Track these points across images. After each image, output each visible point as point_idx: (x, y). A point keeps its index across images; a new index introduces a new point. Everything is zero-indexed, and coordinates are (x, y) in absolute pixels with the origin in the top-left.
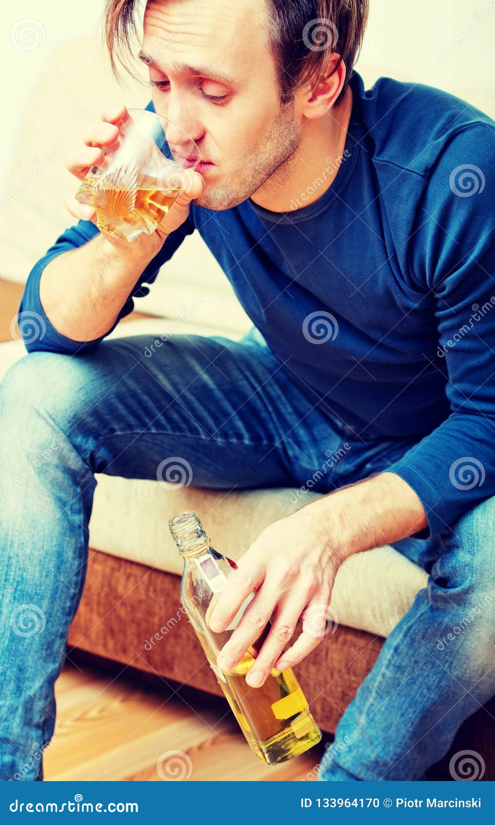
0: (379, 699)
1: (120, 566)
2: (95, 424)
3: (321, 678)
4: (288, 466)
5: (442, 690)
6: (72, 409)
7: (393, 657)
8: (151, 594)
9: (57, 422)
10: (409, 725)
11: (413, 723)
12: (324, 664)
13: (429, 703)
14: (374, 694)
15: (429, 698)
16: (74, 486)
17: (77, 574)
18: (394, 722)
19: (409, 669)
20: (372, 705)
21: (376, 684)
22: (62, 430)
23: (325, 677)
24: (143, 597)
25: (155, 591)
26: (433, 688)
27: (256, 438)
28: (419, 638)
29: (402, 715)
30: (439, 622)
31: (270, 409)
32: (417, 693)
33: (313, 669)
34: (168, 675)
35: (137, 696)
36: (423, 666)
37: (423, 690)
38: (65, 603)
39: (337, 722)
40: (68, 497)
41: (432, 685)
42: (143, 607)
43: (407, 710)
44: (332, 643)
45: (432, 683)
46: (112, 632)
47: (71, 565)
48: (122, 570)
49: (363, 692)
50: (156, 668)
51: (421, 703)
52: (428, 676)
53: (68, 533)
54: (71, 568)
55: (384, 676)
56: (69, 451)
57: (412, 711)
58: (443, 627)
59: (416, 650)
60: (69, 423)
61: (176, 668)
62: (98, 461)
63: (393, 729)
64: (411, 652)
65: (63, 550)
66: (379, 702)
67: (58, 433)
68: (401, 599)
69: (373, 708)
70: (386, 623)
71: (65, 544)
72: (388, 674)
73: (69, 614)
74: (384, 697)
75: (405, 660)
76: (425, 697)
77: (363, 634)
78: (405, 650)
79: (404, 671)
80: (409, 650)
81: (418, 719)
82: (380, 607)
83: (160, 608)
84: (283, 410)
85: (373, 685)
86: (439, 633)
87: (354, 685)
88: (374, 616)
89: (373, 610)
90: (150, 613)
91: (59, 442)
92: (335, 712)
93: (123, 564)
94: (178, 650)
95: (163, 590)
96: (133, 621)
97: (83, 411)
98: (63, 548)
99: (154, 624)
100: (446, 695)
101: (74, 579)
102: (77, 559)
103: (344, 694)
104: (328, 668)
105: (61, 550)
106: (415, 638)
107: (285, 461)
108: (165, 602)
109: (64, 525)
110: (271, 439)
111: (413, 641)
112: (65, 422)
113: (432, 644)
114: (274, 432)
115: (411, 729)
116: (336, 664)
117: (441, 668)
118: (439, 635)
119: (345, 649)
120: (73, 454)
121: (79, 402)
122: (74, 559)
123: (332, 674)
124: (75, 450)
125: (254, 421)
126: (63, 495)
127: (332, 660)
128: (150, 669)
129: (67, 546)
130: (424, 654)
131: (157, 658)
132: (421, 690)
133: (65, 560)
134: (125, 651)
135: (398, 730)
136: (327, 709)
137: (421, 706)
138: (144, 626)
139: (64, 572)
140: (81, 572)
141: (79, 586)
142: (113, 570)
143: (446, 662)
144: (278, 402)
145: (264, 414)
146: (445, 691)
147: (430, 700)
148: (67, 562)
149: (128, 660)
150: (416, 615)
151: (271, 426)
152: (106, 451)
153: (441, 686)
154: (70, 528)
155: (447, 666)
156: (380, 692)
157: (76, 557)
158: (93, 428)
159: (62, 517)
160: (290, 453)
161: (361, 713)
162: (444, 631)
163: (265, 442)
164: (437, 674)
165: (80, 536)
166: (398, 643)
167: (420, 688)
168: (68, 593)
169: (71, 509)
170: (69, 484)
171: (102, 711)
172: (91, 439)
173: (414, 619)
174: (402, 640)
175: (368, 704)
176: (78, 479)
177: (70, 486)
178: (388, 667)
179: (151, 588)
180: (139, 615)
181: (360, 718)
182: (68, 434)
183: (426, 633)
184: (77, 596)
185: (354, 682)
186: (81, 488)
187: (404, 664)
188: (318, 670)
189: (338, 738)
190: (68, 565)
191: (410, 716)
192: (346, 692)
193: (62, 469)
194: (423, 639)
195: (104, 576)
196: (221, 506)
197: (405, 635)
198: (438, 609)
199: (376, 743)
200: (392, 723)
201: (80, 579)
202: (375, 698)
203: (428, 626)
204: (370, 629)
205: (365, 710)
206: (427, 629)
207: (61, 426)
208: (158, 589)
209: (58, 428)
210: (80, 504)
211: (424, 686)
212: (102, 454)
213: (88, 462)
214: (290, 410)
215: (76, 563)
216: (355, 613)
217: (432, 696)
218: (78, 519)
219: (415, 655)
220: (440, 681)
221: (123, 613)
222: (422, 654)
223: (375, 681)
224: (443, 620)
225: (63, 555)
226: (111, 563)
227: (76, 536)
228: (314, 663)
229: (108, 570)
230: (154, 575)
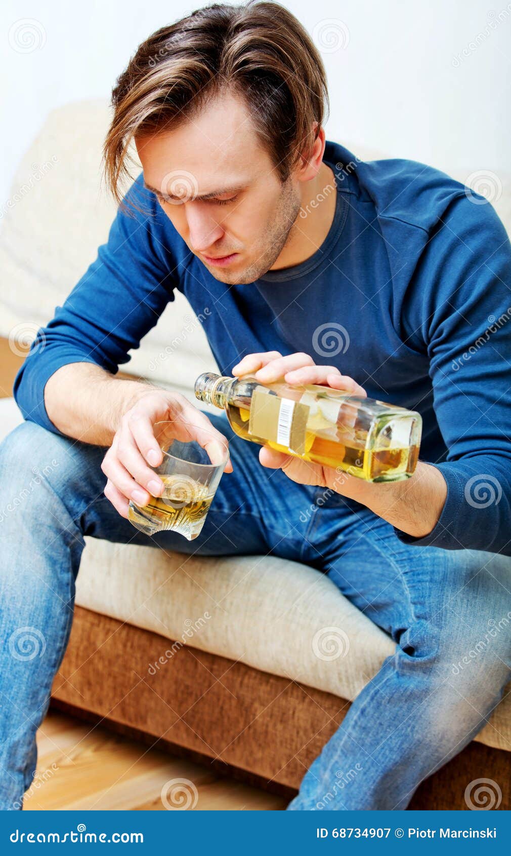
0: (344, 758)
1: (100, 622)
2: (87, 489)
3: (287, 736)
4: (264, 534)
5: (403, 751)
6: (67, 473)
7: (359, 718)
8: (128, 649)
9: (52, 484)
10: (371, 783)
11: (374, 781)
12: (290, 722)
13: (391, 763)
14: (339, 752)
15: (391, 759)
16: (64, 546)
17: (64, 629)
18: (357, 780)
19: (374, 730)
20: (337, 762)
21: (342, 743)
22: (57, 493)
23: (291, 735)
24: (121, 652)
25: (132, 647)
26: (395, 749)
27: (235, 507)
28: (385, 702)
29: (365, 774)
30: (405, 688)
31: (250, 479)
32: (379, 753)
33: (280, 727)
34: (140, 727)
35: (109, 745)
36: (387, 728)
37: (385, 752)
38: (51, 655)
39: (301, 779)
40: (59, 556)
41: (395, 746)
42: (120, 661)
43: (369, 768)
44: (299, 703)
45: (394, 745)
46: (89, 684)
47: (58, 620)
48: (102, 625)
49: (329, 750)
50: (130, 720)
51: (383, 763)
52: (391, 737)
53: (57, 589)
54: (58, 622)
55: (349, 736)
56: (62, 513)
57: (375, 770)
58: (408, 693)
59: (381, 713)
60: (63, 486)
61: (149, 721)
62: (88, 524)
63: (356, 785)
64: (376, 715)
65: (52, 606)
66: (343, 760)
67: (53, 495)
68: (366, 665)
69: (337, 766)
70: (351, 686)
71: (54, 600)
72: (354, 734)
73: (54, 666)
74: (348, 755)
75: (371, 722)
76: (387, 757)
77: (329, 695)
78: (372, 712)
79: (369, 732)
80: (374, 713)
81: (379, 778)
82: (346, 671)
83: (137, 663)
84: (260, 482)
85: (339, 744)
86: (404, 699)
87: (319, 744)
88: (340, 680)
89: (339, 674)
90: (126, 667)
91: (54, 504)
92: (299, 768)
93: (102, 619)
94: (152, 704)
95: (139, 647)
96: (110, 675)
97: (77, 476)
98: (52, 603)
99: (130, 678)
100: (407, 756)
101: (61, 633)
102: (64, 614)
103: (308, 752)
104: (294, 726)
105: (50, 605)
106: (381, 702)
107: (262, 530)
108: (141, 658)
109: (54, 582)
110: (249, 508)
111: (379, 704)
112: (59, 485)
113: (397, 709)
114: (252, 502)
115: (372, 787)
116: (302, 723)
117: (403, 732)
118: (404, 700)
119: (311, 709)
120: (66, 516)
121: (73, 467)
122: (61, 614)
123: (298, 733)
124: (67, 512)
125: (234, 491)
126: (54, 554)
127: (298, 719)
128: (123, 721)
129: (56, 602)
130: (388, 718)
131: (131, 711)
132: (383, 751)
133: (53, 615)
134: (100, 703)
135: (360, 786)
136: (292, 765)
137: (383, 766)
138: (120, 679)
139: (52, 627)
140: (67, 627)
141: (64, 640)
142: (92, 624)
143: (409, 726)
144: (256, 474)
145: (243, 485)
146: (407, 752)
147: (392, 761)
148: (55, 617)
149: (104, 712)
150: (383, 679)
151: (249, 496)
152: (95, 514)
153: (403, 748)
154: (59, 585)
155: (409, 729)
156: (345, 751)
157: (63, 613)
158: (85, 493)
159: (52, 575)
160: (266, 522)
161: (325, 769)
162: (409, 696)
163: (243, 512)
164: (400, 736)
165: (68, 593)
166: (365, 705)
167: (383, 748)
168: (54, 645)
169: (61, 568)
170: (60, 544)
171: (74, 759)
172: (83, 502)
173: (381, 684)
174: (369, 703)
175: (333, 761)
176: (69, 539)
177: (62, 546)
178: (354, 727)
179: (129, 644)
180: (116, 669)
181: (324, 774)
182: (62, 497)
183: (392, 697)
184: (62, 650)
185: (318, 740)
186: (70, 548)
187: (369, 725)
188: (284, 728)
189: (302, 793)
190: (55, 620)
191: (372, 774)
192: (311, 750)
193: (54, 530)
194: (388, 703)
195: (83, 630)
196: (200, 570)
197: (372, 699)
198: (403, 675)
199: (339, 798)
200: (355, 780)
201: (66, 633)
202: (340, 756)
203: (394, 691)
204: (335, 692)
205: (330, 767)
206: (393, 694)
207: (55, 488)
208: (135, 644)
209: (53, 491)
210: (69, 563)
211: (386, 747)
212: (92, 517)
213: (79, 524)
214: (266, 481)
215: (63, 618)
216: (322, 676)
217: (394, 757)
218: (67, 576)
219: (380, 717)
220: (402, 743)
221: (100, 667)
222: (387, 717)
223: (341, 740)
224: (408, 686)
225: (51, 610)
226: (90, 618)
227: (64, 593)
228: (281, 721)
229: (88, 625)
230: (132, 633)
